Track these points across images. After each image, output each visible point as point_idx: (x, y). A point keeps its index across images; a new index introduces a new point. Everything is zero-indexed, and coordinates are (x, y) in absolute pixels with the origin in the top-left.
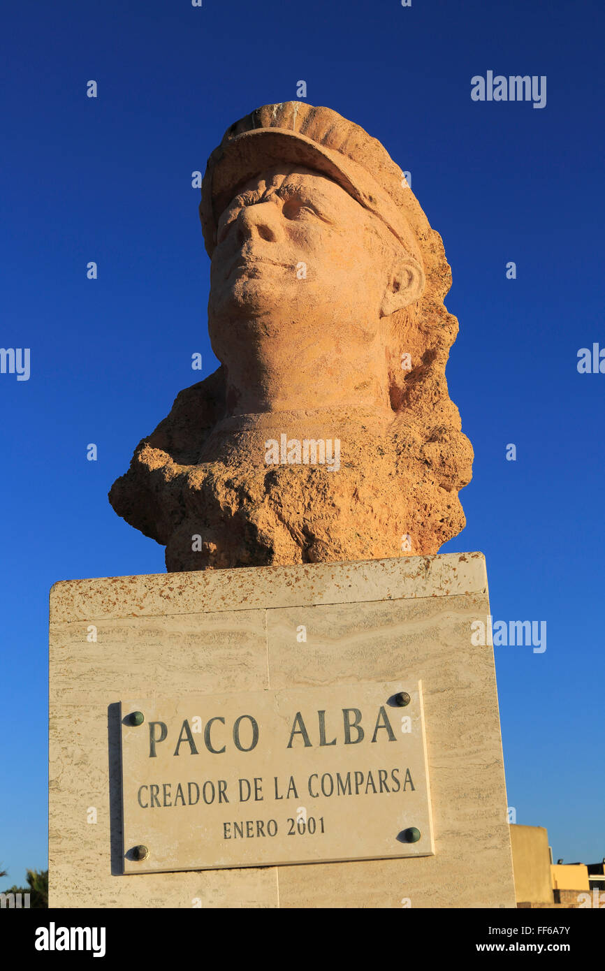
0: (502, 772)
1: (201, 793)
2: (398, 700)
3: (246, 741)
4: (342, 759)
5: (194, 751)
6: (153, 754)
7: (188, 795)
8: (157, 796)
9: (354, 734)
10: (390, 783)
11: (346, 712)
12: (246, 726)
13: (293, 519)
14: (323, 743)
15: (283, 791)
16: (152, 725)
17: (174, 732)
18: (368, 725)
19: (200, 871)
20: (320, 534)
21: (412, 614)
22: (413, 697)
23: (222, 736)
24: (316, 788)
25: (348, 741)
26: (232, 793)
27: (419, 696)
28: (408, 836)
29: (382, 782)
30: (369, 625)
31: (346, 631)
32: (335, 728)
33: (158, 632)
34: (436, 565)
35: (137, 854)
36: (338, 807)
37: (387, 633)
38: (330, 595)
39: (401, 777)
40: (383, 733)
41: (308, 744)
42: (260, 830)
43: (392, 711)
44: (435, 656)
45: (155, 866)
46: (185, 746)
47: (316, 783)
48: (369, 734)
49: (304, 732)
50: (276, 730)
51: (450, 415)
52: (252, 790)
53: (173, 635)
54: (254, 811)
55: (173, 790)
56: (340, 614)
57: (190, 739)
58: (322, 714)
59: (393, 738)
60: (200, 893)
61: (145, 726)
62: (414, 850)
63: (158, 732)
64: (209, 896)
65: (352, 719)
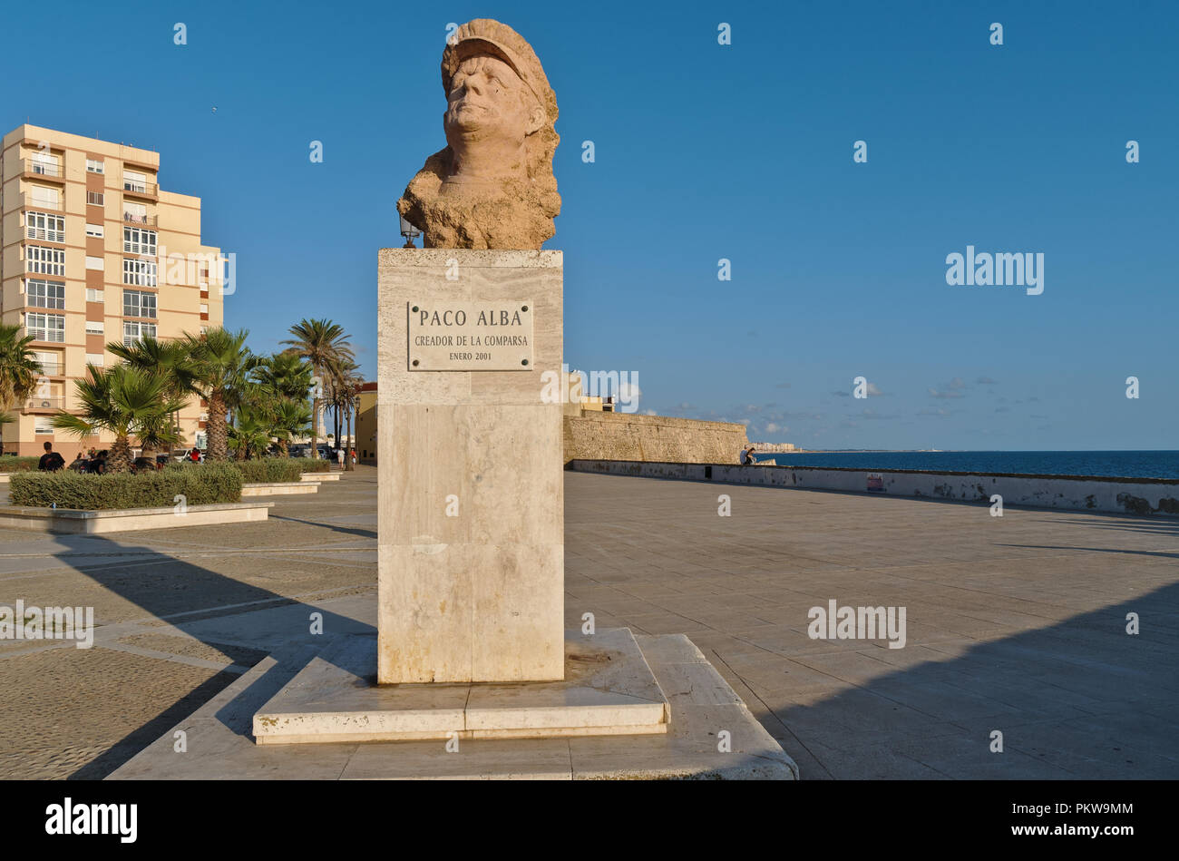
0: (562, 340)
1: (441, 341)
2: (524, 309)
3: (461, 321)
4: (498, 331)
5: (439, 324)
6: (422, 324)
7: (436, 341)
8: (423, 341)
9: (505, 321)
10: (518, 342)
11: (502, 312)
12: (461, 315)
13: (482, 228)
14: (492, 324)
15: (474, 342)
16: (422, 312)
17: (431, 315)
18: (510, 318)
19: (439, 371)
20: (493, 233)
21: (530, 274)
22: (529, 309)
23: (451, 318)
24: (488, 342)
25: (502, 324)
26: (454, 341)
27: (531, 309)
28: (524, 363)
29: (514, 341)
30: (513, 277)
31: (503, 279)
32: (497, 318)
33: (425, 273)
34: (542, 255)
35: (416, 363)
36: (495, 350)
37: (520, 281)
38: (498, 264)
39: (522, 339)
40: (516, 322)
41: (486, 324)
42: (465, 357)
43: (521, 313)
44: (540, 292)
45: (422, 368)
46: (436, 321)
47: (488, 339)
48: (510, 321)
49: (484, 319)
50: (473, 317)
51: (552, 183)
52: (462, 341)
53: (431, 275)
54: (462, 349)
55: (430, 339)
56: (502, 272)
57: (438, 319)
58: (492, 312)
59: (520, 324)
60: (439, 379)
61: (419, 312)
62: (525, 367)
63: (424, 315)
64: (444, 381)
65: (504, 315)
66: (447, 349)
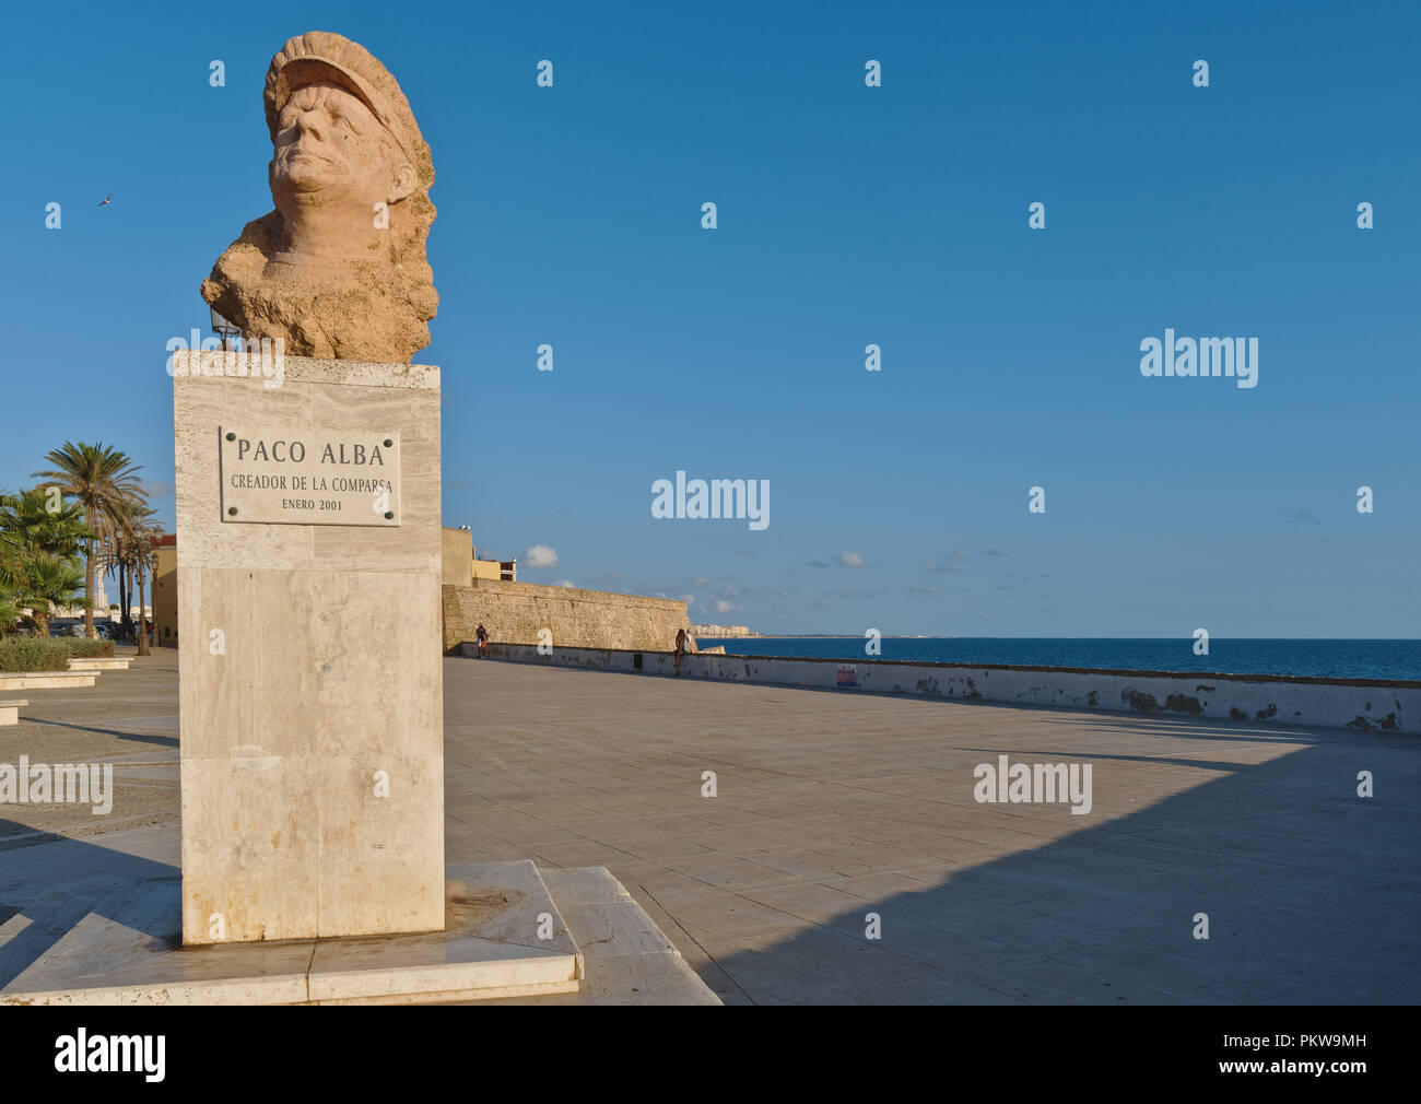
0: (440, 487)
1: (270, 482)
2: (388, 444)
3: (297, 456)
4: (352, 472)
5: (266, 459)
6: (241, 458)
7: (263, 482)
8: (243, 481)
9: (360, 459)
10: (378, 487)
11: (356, 447)
12: (297, 448)
13: (327, 329)
14: (342, 462)
15: (318, 485)
16: (241, 442)
17: (254, 447)
18: (368, 454)
19: (268, 524)
20: (342, 338)
21: (395, 396)
22: (394, 443)
23: (283, 452)
24: (337, 486)
25: (356, 463)
26: (289, 484)
27: (397, 443)
28: (389, 516)
29: (374, 486)
30: (372, 399)
31: (358, 401)
32: (349, 454)
33: (244, 388)
34: (412, 371)
35: (233, 512)
36: (347, 497)
37: (381, 405)
38: (350, 379)
39: (384, 484)
40: (376, 460)
41: (333, 462)
42: (303, 505)
43: (383, 449)
44: (409, 422)
45: (242, 519)
46: (261, 455)
47: (337, 483)
48: (368, 460)
49: (331, 455)
50: (315, 453)
51: (426, 272)
52: (300, 483)
53: (253, 391)
54: (299, 494)
55: (253, 479)
56: (355, 391)
57: (264, 452)
58: (342, 446)
59: (381, 463)
60: (268, 535)
61: (236, 442)
62: (389, 522)
63: (244, 446)
64: (274, 537)
65: (359, 451)
66: (278, 495)
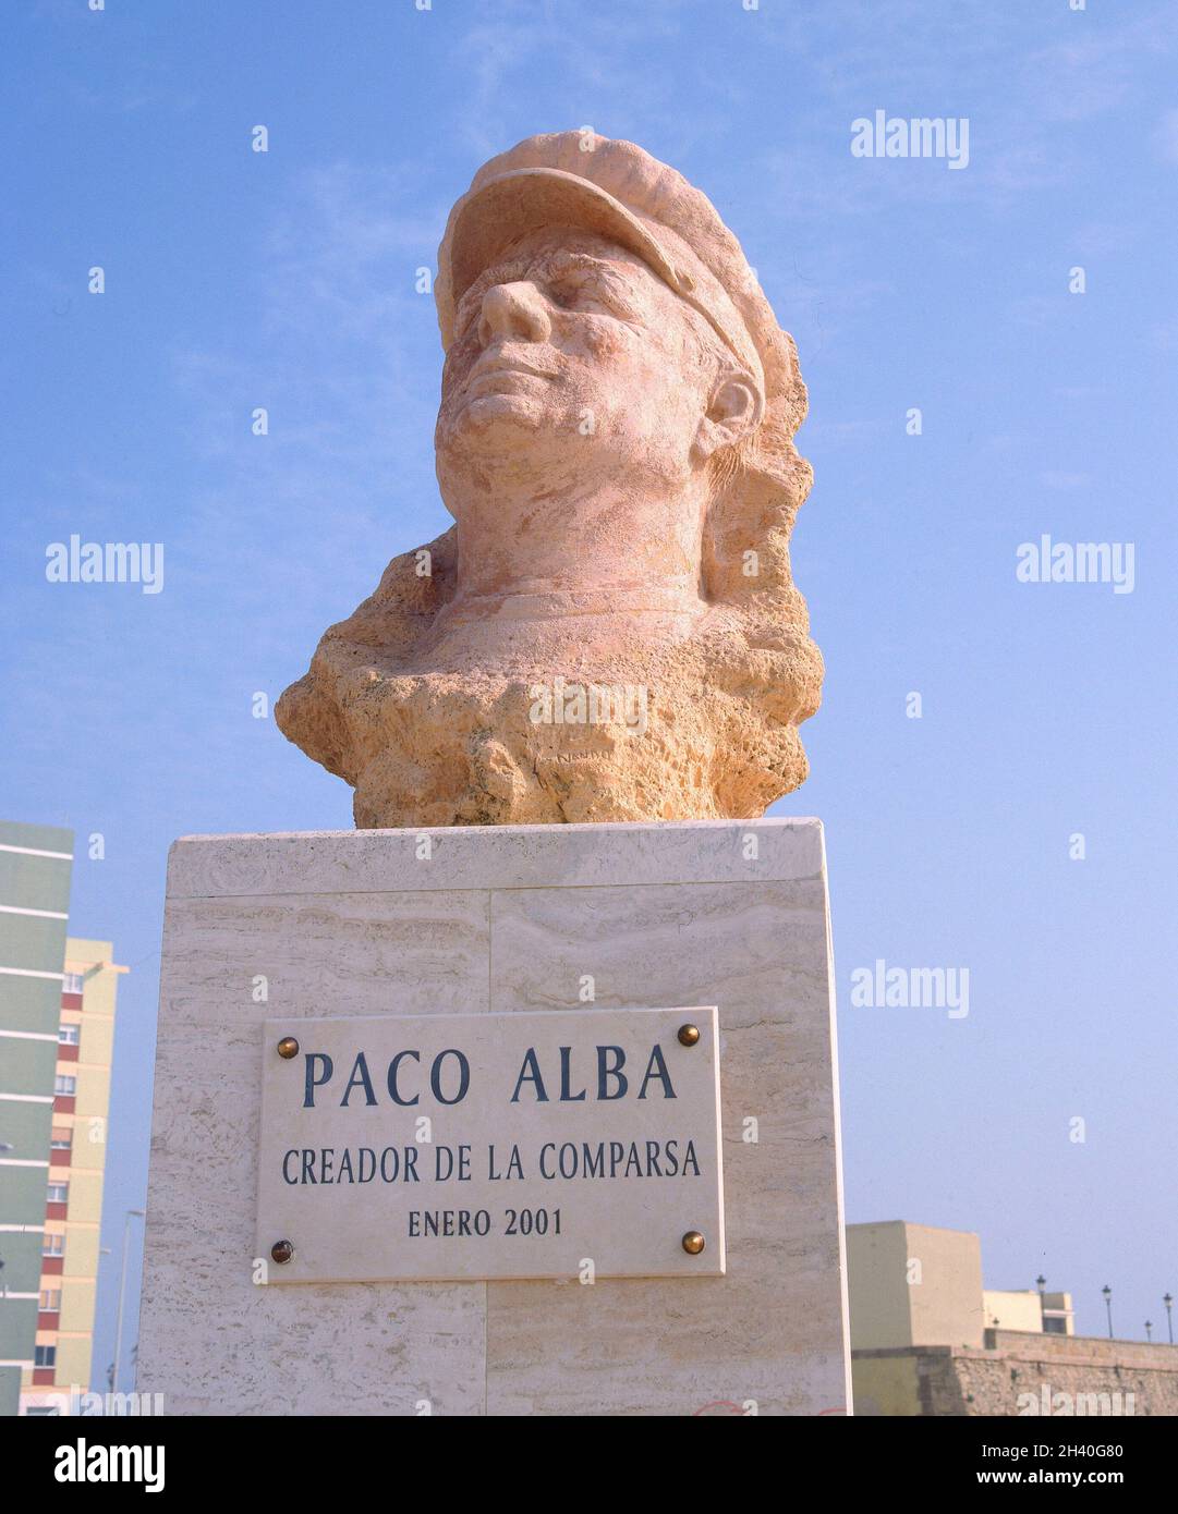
1: (379, 1166)
2: (686, 1036)
3: (450, 1087)
4: (592, 1122)
5: (371, 1100)
6: (309, 1102)
7: (361, 1167)
8: (311, 1166)
9: (613, 1084)
10: (663, 1162)
11: (602, 1051)
12: (450, 1067)
13: (541, 756)
14: (565, 1096)
15: (501, 1167)
16: (310, 1059)
17: (343, 1070)
18: (634, 1071)
19: (369, 1284)
21: (709, 907)
23: (413, 1079)
24: (552, 1165)
25: (603, 1095)
26: (425, 1167)
27: (713, 1032)
29: (651, 1160)
30: (644, 921)
31: (609, 928)
32: (584, 1075)
33: (328, 919)
35: (278, 1254)
36: (577, 1197)
37: (669, 934)
38: (587, 873)
39: (680, 1153)
40: (656, 1085)
41: (542, 1096)
42: (463, 1225)
43: (672, 1052)
44: (741, 973)
45: (305, 1274)
46: (359, 1092)
47: (552, 1157)
48: (635, 1085)
49: (537, 1078)
50: (495, 1073)
52: (455, 1163)
53: (348, 924)
54: (456, 1196)
55: (336, 1159)
56: (600, 902)
57: (366, 1082)
58: (565, 1052)
59: (670, 1094)
60: (369, 1316)
61: (300, 1060)
62: (694, 1265)
63: (318, 1069)
64: (382, 1322)
65: (610, 1062)
66: (397, 1198)
